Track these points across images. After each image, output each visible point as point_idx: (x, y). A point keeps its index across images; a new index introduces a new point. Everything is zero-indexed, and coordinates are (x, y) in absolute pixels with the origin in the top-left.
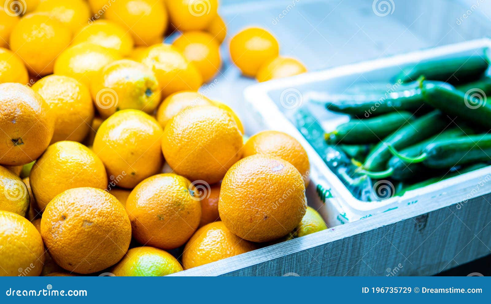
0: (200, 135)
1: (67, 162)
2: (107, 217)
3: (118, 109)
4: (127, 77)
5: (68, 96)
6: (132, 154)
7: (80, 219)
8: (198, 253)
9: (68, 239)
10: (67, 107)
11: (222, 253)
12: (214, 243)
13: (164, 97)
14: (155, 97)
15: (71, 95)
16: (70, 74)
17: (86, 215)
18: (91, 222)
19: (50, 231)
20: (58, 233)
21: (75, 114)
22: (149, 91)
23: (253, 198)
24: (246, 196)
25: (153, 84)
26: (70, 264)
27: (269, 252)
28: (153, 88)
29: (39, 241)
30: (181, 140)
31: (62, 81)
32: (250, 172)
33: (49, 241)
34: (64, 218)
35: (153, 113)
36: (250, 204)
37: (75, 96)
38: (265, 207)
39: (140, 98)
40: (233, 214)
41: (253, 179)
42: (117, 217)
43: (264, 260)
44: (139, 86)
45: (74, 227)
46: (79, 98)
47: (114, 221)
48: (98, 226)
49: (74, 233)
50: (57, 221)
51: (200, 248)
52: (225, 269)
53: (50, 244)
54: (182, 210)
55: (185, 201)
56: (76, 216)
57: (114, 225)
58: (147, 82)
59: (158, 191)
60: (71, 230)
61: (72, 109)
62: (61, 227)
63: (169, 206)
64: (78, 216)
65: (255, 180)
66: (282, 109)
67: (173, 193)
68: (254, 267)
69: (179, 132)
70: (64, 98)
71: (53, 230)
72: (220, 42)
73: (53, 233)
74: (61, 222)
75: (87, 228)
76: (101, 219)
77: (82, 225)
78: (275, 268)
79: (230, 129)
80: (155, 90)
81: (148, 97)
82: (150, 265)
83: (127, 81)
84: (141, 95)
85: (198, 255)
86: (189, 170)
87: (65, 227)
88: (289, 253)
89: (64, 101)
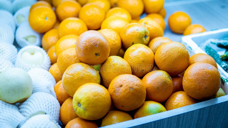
0: (174, 54)
1: (117, 64)
2: (139, 86)
3: (133, 44)
4: (138, 30)
5: (112, 37)
6: (143, 62)
7: (128, 87)
8: (174, 104)
9: (123, 95)
10: (112, 42)
11: (185, 104)
12: (181, 100)
13: (151, 40)
14: (148, 39)
15: (113, 37)
16: (110, 28)
17: (131, 85)
18: (133, 88)
19: (115, 92)
20: (119, 93)
21: (115, 45)
22: (146, 36)
23: (201, 80)
24: (197, 79)
25: (147, 33)
26: (123, 106)
27: (206, 103)
28: (147, 35)
29: (109, 96)
30: (165, 56)
31: (109, 31)
32: (199, 69)
33: (114, 96)
34: (121, 86)
35: (148, 45)
36: (200, 82)
37: (115, 37)
38: (206, 83)
39: (143, 38)
40: (192, 86)
41: (200, 72)
42: (143, 87)
43: (205, 106)
44: (142, 33)
45: (126, 90)
46: (117, 38)
47: (142, 88)
48: (136, 90)
49: (126, 93)
50: (118, 87)
51: (175, 102)
52: (189, 110)
53: (114, 97)
54: (167, 85)
55: (168, 81)
56: (127, 86)
57: (142, 90)
58: (146, 32)
59: (157, 77)
60: (124, 91)
61: (114, 43)
62: (120, 90)
63: (162, 83)
64: (127, 85)
65: (201, 72)
66: (199, 46)
67: (163, 78)
68: (200, 109)
69: (164, 52)
70: (111, 38)
71: (116, 92)
72: (164, 17)
73: (116, 93)
74: (120, 88)
75: (131, 90)
76: (137, 87)
77: (129, 89)
78: (208, 110)
79: (186, 52)
80: (148, 36)
81: (145, 38)
82: (155, 108)
83: (137, 31)
84: (143, 37)
85: (174, 105)
86: (168, 69)
87: (122, 90)
88: (215, 104)
89: (111, 39)
